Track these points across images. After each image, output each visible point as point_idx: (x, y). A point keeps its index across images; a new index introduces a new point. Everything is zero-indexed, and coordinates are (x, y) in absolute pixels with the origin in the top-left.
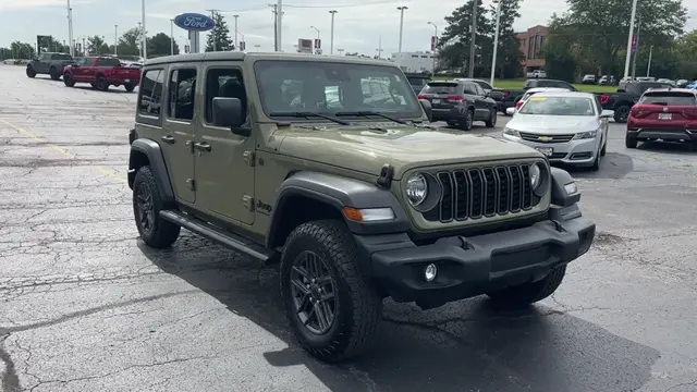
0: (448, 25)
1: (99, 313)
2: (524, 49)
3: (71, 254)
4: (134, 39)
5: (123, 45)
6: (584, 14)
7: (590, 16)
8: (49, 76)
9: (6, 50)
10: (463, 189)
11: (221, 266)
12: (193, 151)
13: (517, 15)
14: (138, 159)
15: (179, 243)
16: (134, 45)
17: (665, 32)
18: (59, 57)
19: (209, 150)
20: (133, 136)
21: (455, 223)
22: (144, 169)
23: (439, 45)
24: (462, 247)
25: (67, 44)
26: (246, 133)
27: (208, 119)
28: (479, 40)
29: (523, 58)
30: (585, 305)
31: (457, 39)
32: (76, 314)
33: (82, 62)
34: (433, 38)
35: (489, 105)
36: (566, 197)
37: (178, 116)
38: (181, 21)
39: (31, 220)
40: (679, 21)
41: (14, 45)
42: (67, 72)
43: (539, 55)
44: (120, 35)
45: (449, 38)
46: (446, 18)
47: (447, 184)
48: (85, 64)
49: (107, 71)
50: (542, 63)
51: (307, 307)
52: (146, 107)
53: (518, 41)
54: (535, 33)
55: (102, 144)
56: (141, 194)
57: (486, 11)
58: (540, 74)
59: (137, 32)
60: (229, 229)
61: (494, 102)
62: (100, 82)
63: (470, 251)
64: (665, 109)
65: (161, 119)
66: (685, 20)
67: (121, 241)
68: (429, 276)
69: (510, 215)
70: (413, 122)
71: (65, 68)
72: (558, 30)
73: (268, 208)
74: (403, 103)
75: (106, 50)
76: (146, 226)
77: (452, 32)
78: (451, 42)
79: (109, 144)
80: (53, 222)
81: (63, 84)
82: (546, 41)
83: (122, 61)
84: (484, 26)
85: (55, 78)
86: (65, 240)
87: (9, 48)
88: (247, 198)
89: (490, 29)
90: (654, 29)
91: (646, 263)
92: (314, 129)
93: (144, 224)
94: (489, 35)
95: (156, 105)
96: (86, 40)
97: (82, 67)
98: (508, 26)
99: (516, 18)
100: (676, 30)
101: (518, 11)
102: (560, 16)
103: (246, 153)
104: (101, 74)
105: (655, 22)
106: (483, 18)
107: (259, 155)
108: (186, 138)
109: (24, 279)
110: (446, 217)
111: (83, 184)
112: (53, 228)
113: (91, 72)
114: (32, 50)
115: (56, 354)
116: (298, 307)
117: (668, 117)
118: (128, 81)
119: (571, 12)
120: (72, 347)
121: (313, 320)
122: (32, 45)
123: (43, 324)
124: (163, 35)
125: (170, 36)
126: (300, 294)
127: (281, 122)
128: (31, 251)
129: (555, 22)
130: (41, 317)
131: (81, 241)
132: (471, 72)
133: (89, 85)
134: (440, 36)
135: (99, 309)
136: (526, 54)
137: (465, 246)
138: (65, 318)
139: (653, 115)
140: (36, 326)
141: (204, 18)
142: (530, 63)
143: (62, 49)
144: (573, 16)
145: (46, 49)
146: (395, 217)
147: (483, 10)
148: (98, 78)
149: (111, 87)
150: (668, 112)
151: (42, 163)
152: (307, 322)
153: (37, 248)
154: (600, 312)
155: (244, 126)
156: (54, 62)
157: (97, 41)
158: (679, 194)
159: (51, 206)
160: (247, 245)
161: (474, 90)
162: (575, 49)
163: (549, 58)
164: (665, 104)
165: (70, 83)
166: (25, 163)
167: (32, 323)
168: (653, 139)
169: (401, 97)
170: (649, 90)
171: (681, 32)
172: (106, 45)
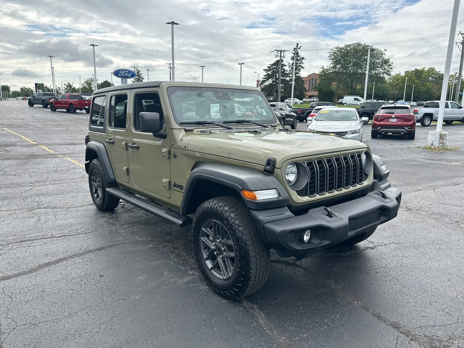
0: (265, 74)
1: (65, 262)
2: (306, 86)
3: (48, 217)
4: (90, 84)
5: (84, 88)
6: (339, 66)
7: (341, 67)
8: (41, 106)
9: (17, 92)
10: (323, 172)
11: (146, 223)
12: (127, 149)
13: (302, 67)
14: (91, 154)
15: (119, 208)
16: (90, 88)
17: (381, 75)
18: (48, 95)
19: (138, 148)
20: (87, 140)
21: (318, 197)
22: (95, 161)
23: (260, 84)
24: (328, 215)
25: (52, 87)
26: (164, 137)
27: (137, 128)
28: (283, 81)
29: (306, 91)
30: (386, 241)
31: (270, 81)
32: (48, 264)
33: (60, 97)
34: (258, 81)
35: (292, 116)
36: (383, 174)
37: (116, 126)
38: (117, 73)
39: (23, 194)
40: (389, 69)
41: (22, 89)
42: (52, 103)
43: (315, 89)
44: (83, 82)
45: (266, 81)
46: (264, 70)
47: (312, 169)
48: (62, 98)
49: (75, 102)
50: (316, 93)
51: (212, 257)
52: (96, 121)
53: (303, 81)
54: (311, 77)
55: (71, 144)
56: (93, 176)
57: (286, 66)
58: (315, 99)
59: (92, 80)
60: (153, 201)
61: (296, 115)
62: (71, 109)
63: (334, 219)
64: (393, 116)
65: (105, 128)
66: (392, 69)
67: (81, 206)
68: (306, 238)
69: (352, 188)
70: (272, 126)
71: (51, 101)
72: (325, 76)
73: (181, 187)
74: (265, 114)
75: (74, 90)
76: (98, 196)
77: (268, 77)
78: (267, 83)
79: (75, 144)
80: (38, 195)
81: (49, 110)
82: (318, 81)
83: (83, 96)
84: (284, 74)
85: (45, 107)
86: (45, 208)
87: (19, 91)
88: (165, 180)
89: (287, 75)
90: (376, 74)
91: (411, 209)
92: (211, 132)
93: (96, 195)
94: (288, 79)
95: (103, 120)
96: (63, 85)
97: (60, 100)
98: (298, 73)
99: (302, 69)
100: (388, 74)
101: (303, 65)
102: (325, 67)
103: (164, 150)
104: (71, 104)
105: (376, 70)
106: (284, 69)
107: (173, 151)
108: (122, 140)
109: (15, 237)
110: (312, 193)
111: (58, 169)
112: (37, 199)
113: (66, 103)
114: (32, 91)
115: (31, 298)
116: (205, 257)
117: (395, 120)
118: (87, 107)
119: (332, 65)
120: (43, 292)
121: (216, 267)
122: (32, 89)
123: (24, 273)
124: (107, 81)
125: (111, 82)
126: (207, 247)
127: (187, 128)
128: (21, 216)
129: (323, 71)
130: (23, 268)
131: (55, 208)
132: (279, 99)
133: (65, 110)
134: (261, 80)
135: (64, 259)
136: (307, 89)
137: (330, 215)
138: (41, 267)
139: (386, 120)
140: (19, 275)
141: (130, 72)
142: (310, 93)
143: (49, 90)
144: (333, 67)
145: (40, 90)
146: (280, 195)
147: (283, 65)
148: (69, 106)
149: (78, 111)
150: (395, 118)
151: (33, 156)
152: (212, 268)
153: (26, 214)
154: (396, 246)
155: (162, 132)
156: (44, 98)
157: (69, 86)
158: (412, 165)
159: (37, 184)
160: (167, 213)
161: (284, 108)
162: (334, 85)
163: (320, 91)
164: (393, 113)
165: (54, 109)
166: (23, 157)
167: (16, 272)
168: (386, 132)
169: (263, 110)
170: (383, 106)
171: (389, 75)
172: (74, 88)
